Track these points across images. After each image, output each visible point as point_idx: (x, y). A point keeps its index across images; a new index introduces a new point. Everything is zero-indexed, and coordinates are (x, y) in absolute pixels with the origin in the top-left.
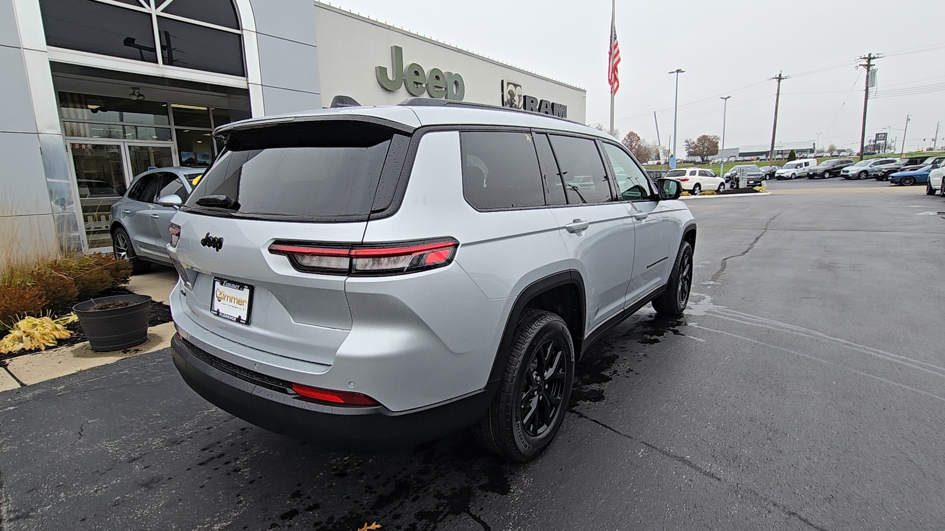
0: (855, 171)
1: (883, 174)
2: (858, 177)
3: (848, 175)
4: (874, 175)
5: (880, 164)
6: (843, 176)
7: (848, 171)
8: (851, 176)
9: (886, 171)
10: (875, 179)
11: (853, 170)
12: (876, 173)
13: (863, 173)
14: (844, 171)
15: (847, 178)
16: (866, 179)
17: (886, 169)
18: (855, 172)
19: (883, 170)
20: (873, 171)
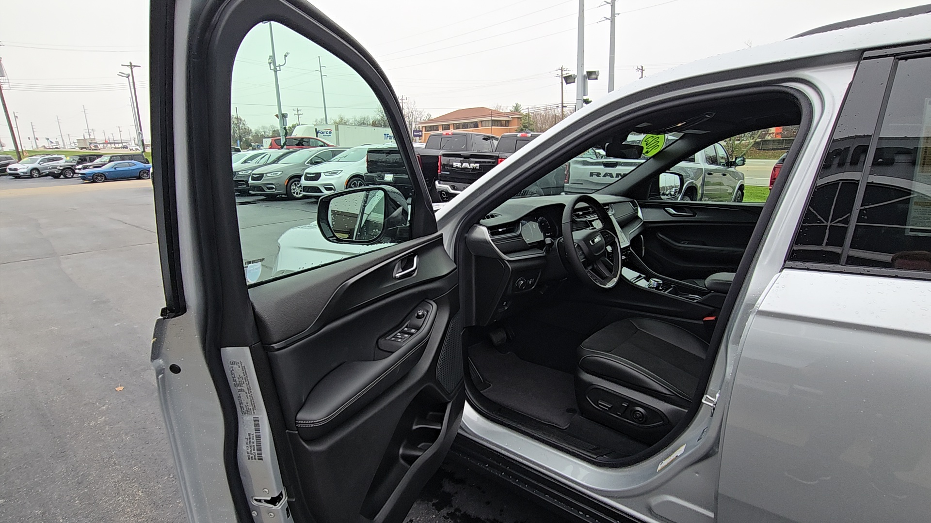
0: (24, 168)
1: (60, 171)
2: (29, 175)
3: (18, 174)
4: (49, 172)
5: (48, 162)
6: (11, 174)
7: (16, 170)
8: (22, 174)
9: (61, 168)
10: (51, 177)
11: (23, 167)
12: (50, 171)
13: (35, 171)
14: (10, 169)
15: (17, 176)
16: (39, 177)
17: (61, 166)
18: (25, 170)
19: (58, 168)
20: (46, 168)
